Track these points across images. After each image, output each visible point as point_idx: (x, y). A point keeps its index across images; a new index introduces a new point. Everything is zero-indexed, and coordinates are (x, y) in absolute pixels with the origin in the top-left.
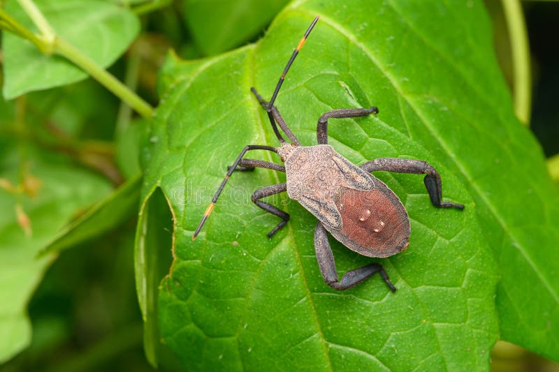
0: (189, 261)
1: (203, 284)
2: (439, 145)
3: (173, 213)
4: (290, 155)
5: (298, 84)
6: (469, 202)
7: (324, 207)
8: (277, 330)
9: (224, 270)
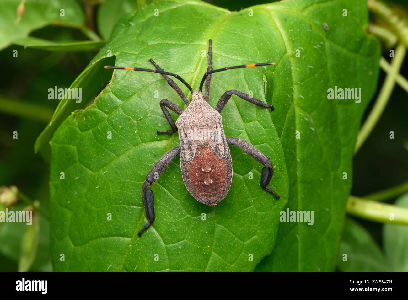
0: (101, 111)
1: (99, 130)
2: (295, 149)
3: (112, 78)
4: (197, 101)
5: (239, 58)
6: (285, 198)
7: (189, 145)
8: (121, 188)
9: (117, 132)
